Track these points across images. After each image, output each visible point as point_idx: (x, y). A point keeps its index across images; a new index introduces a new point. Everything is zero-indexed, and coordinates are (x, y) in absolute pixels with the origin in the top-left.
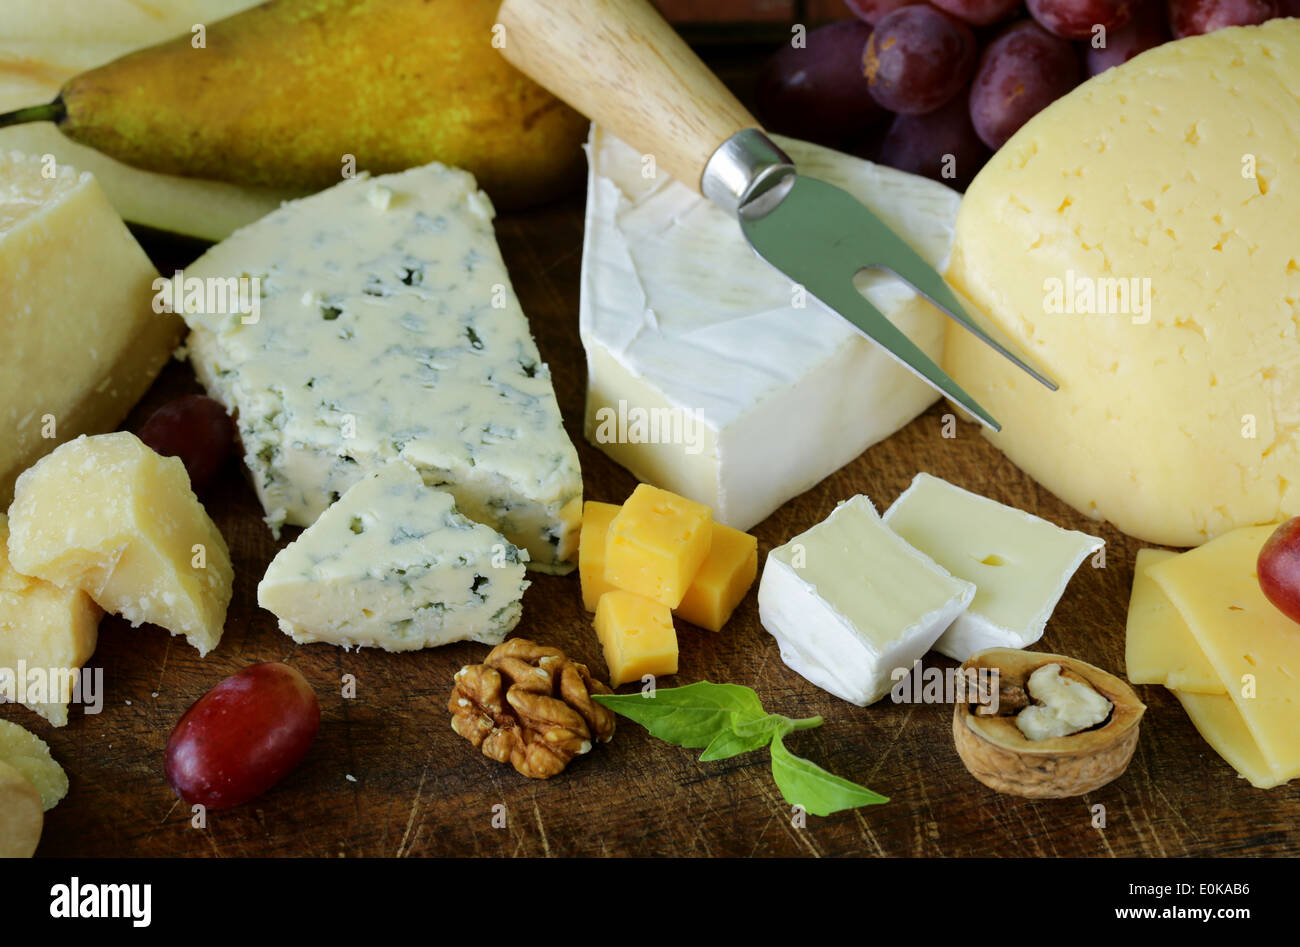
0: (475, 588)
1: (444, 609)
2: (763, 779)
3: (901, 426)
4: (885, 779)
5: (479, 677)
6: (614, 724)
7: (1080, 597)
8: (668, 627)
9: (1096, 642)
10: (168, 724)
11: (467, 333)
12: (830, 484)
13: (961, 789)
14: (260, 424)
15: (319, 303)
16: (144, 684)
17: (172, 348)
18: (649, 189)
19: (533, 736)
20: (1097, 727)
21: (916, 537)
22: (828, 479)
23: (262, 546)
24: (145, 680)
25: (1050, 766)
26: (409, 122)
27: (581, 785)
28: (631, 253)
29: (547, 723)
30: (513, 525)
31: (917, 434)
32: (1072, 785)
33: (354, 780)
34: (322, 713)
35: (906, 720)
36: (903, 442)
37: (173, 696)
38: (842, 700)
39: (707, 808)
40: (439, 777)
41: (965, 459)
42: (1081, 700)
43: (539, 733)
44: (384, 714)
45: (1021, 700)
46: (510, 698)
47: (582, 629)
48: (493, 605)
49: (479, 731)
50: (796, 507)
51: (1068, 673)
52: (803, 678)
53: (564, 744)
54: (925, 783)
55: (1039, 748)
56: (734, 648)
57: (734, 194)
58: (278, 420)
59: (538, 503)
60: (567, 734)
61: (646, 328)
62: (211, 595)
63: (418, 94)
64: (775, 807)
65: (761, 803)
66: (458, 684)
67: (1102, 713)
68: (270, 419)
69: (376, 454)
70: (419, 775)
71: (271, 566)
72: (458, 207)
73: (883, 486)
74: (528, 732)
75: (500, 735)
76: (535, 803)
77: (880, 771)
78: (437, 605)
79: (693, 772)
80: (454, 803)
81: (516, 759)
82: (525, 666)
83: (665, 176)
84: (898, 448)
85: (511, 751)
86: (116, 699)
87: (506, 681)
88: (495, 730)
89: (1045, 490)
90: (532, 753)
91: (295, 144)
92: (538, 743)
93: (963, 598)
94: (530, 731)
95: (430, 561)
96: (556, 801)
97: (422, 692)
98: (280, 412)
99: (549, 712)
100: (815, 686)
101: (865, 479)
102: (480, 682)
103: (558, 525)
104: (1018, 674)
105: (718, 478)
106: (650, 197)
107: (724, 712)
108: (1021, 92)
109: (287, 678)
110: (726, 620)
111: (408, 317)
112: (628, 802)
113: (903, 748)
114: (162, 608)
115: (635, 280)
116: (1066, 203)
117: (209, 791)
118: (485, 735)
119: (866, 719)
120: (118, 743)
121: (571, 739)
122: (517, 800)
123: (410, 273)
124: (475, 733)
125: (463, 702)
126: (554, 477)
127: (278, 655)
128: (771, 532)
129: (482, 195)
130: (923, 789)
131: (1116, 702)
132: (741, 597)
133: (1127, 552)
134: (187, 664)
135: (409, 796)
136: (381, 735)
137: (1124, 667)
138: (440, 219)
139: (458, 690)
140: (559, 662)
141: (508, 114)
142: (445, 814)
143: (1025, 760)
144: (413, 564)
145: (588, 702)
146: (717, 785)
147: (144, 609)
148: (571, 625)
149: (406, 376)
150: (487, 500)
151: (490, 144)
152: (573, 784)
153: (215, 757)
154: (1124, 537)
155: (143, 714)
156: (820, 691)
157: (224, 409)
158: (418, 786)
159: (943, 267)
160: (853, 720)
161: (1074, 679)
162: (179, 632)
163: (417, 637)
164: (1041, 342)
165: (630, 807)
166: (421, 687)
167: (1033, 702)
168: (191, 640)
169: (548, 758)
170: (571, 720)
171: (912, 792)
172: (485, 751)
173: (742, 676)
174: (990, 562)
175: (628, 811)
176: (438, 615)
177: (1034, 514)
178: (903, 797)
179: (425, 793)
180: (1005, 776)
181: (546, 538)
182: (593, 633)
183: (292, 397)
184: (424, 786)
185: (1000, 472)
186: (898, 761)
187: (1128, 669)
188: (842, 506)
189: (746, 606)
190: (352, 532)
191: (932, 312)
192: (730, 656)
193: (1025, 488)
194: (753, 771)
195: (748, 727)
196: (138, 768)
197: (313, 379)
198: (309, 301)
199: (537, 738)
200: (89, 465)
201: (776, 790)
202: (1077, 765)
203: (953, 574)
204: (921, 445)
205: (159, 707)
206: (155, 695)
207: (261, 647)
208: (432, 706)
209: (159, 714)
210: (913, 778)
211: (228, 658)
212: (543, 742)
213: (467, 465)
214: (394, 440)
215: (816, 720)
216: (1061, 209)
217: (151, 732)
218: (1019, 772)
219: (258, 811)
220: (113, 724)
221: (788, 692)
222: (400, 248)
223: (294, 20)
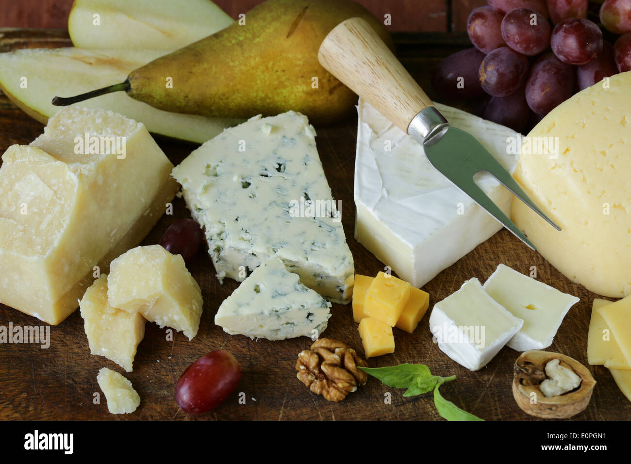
0: (308, 317)
1: (294, 325)
2: (430, 404)
3: (492, 235)
4: (482, 405)
5: (309, 358)
6: (367, 378)
7: (568, 320)
8: (390, 335)
9: (574, 342)
10: (175, 371)
11: (305, 195)
12: (461, 262)
13: (515, 411)
14: (215, 237)
15: (241, 180)
16: (165, 352)
17: (176, 192)
18: (384, 128)
19: (332, 384)
20: (575, 390)
21: (498, 296)
22: (459, 260)
23: (215, 287)
24: (166, 350)
25: (554, 408)
26: (279, 91)
27: (352, 405)
28: (376, 160)
29: (338, 379)
30: (323, 284)
31: (499, 239)
32: (563, 415)
33: (255, 400)
34: (241, 368)
35: (492, 377)
36: (493, 243)
37: (178, 358)
38: (465, 367)
39: (406, 417)
40: (292, 400)
41: (520, 252)
42: (567, 376)
43: (335, 383)
44: (268, 369)
45: (542, 377)
46: (323, 368)
47: (353, 330)
48: (315, 324)
49: (309, 381)
50: (446, 274)
51: (563, 363)
52: (448, 356)
53: (345, 389)
54: (500, 407)
55: (550, 401)
56: (418, 341)
57: (422, 136)
58: (223, 235)
59: (335, 278)
60: (347, 385)
61: (383, 197)
62: (194, 313)
63: (284, 78)
64: (435, 417)
65: (429, 415)
66: (300, 358)
67: (577, 383)
68: (219, 234)
69: (265, 254)
70: (283, 399)
71: (221, 307)
72: (301, 133)
73: (484, 264)
74: (330, 382)
75: (318, 382)
76: (332, 413)
77: (480, 401)
78: (291, 323)
79: (400, 400)
80: (298, 412)
81: (325, 393)
82: (329, 353)
83: (391, 123)
84: (490, 246)
85: (322, 390)
86: (153, 360)
87: (321, 359)
88: (316, 380)
89: (554, 268)
90: (332, 391)
91: (229, 100)
92: (334, 387)
93: (518, 326)
94: (330, 381)
95: (289, 307)
96: (342, 412)
97: (284, 359)
98: (224, 232)
99: (339, 375)
100: (453, 360)
101: (476, 260)
102: (310, 360)
103: (343, 285)
104: (541, 363)
105: (413, 266)
106: (385, 132)
107: (414, 375)
108: (548, 90)
109: (228, 358)
110: (415, 328)
111: (279, 188)
112: (372, 414)
113: (490, 391)
114: (173, 321)
115: (378, 173)
116: (567, 150)
117: (194, 408)
118: (311, 382)
119: (475, 376)
120: (154, 380)
121: (349, 386)
122: (325, 411)
123: (280, 165)
124: (307, 381)
125: (302, 367)
126: (342, 267)
127: (222, 340)
128: (435, 286)
129: (311, 126)
130: (499, 410)
131: (583, 378)
132: (421, 318)
133: (589, 299)
134: (183, 343)
135: (278, 408)
136: (267, 379)
137: (587, 354)
138: (293, 139)
139: (300, 361)
140: (343, 351)
141: (323, 88)
142: (294, 417)
143: (543, 405)
144: (282, 308)
145: (355, 369)
146: (410, 406)
147: (166, 321)
148: (348, 328)
149: (278, 217)
150: (313, 274)
151: (314, 101)
152: (349, 404)
153: (197, 393)
154: (588, 291)
155: (165, 366)
156: (455, 362)
157: (199, 225)
158: (282, 404)
159: (512, 172)
160: (469, 377)
161: (565, 367)
162: (180, 330)
163: (282, 335)
164: (554, 209)
165: (373, 416)
166: (284, 357)
167: (547, 377)
168: (185, 333)
169: (338, 394)
170: (348, 378)
171: (494, 412)
172: (311, 389)
173: (421, 355)
174: (530, 307)
175: (372, 418)
176: (292, 327)
177: (550, 285)
178: (490, 414)
179: (286, 407)
180: (535, 411)
181: (338, 290)
182: (358, 333)
183: (229, 226)
184: (285, 403)
185: (535, 259)
186: (488, 397)
187: (588, 355)
188: (466, 283)
189: (424, 322)
190: (255, 292)
191: (507, 192)
192: (417, 345)
193: (545, 266)
194: (426, 400)
195: (425, 383)
196: (163, 392)
197: (238, 217)
198: (236, 180)
199: (334, 385)
200: (142, 260)
201: (436, 410)
202: (565, 408)
203: (514, 315)
204: (501, 245)
205: (171, 363)
206: (170, 358)
207: (215, 336)
208: (288, 366)
209: (172, 367)
210: (495, 405)
211: (200, 340)
212: (336, 386)
213: (304, 260)
214: (273, 248)
215: (453, 377)
216: (565, 153)
217: (168, 375)
218: (541, 410)
219: (214, 414)
220: (152, 371)
221: (441, 363)
222: (276, 154)
223: (229, 44)
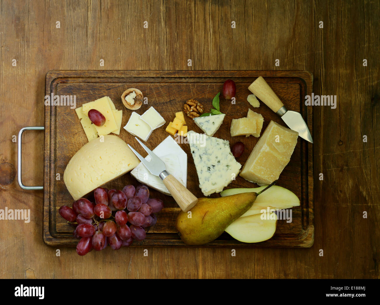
11: (201, 158)
15: (221, 164)
66: (202, 110)
67: (126, 98)
81: (195, 101)
111: (209, 161)
120: (242, 107)
123: (209, 170)
131: (124, 100)
138: (206, 180)
149: (209, 150)
161: (129, 103)
179: (205, 98)
197: (220, 149)
222: (211, 174)
223: (226, 210)
